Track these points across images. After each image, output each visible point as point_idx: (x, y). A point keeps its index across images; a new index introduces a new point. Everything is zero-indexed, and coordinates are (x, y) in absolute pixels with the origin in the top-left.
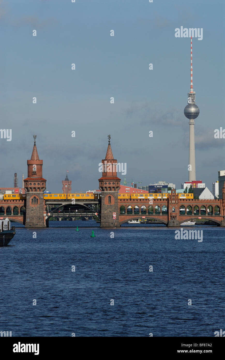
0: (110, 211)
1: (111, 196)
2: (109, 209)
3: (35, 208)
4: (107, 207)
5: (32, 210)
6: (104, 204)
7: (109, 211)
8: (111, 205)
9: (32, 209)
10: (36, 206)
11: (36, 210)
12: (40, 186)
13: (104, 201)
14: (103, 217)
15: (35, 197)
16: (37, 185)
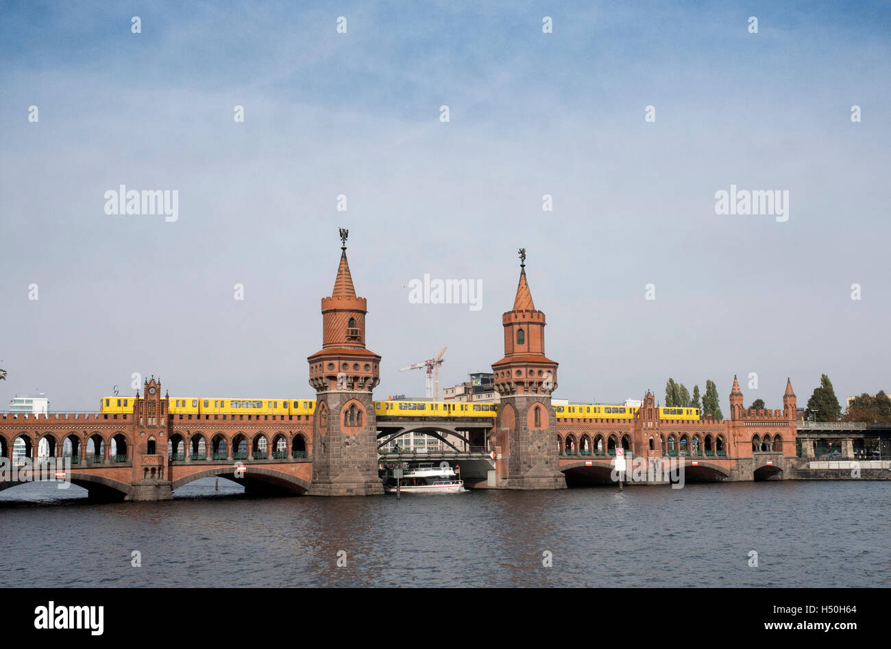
0: (539, 447)
1: (541, 406)
2: (537, 442)
3: (354, 438)
4: (532, 436)
5: (347, 444)
6: (525, 429)
7: (536, 448)
8: (540, 430)
9: (347, 440)
10: (358, 431)
11: (359, 444)
12: (371, 371)
13: (525, 419)
14: (525, 463)
15: (353, 406)
16: (353, 371)
